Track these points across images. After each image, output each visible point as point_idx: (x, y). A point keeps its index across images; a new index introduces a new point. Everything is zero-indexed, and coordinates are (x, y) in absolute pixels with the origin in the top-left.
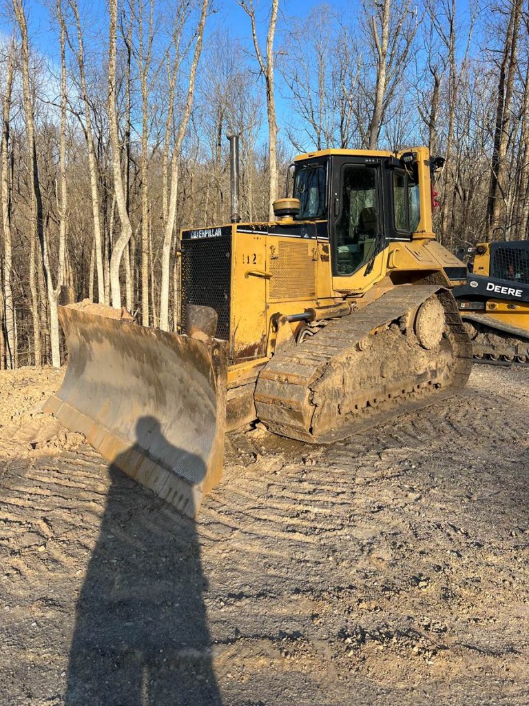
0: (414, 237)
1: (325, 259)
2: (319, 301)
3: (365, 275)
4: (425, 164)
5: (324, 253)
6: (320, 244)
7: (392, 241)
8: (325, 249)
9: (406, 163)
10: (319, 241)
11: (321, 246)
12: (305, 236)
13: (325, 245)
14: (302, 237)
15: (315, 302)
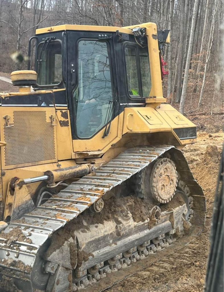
0: (147, 102)
1: (63, 124)
2: (60, 163)
3: (103, 137)
4: (154, 38)
5: (63, 119)
6: (59, 111)
7: (126, 106)
8: (64, 115)
9: (136, 37)
10: (57, 108)
11: (59, 113)
12: (43, 105)
13: (64, 111)
14: (40, 106)
15: (55, 164)
